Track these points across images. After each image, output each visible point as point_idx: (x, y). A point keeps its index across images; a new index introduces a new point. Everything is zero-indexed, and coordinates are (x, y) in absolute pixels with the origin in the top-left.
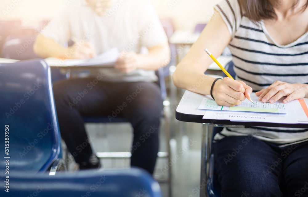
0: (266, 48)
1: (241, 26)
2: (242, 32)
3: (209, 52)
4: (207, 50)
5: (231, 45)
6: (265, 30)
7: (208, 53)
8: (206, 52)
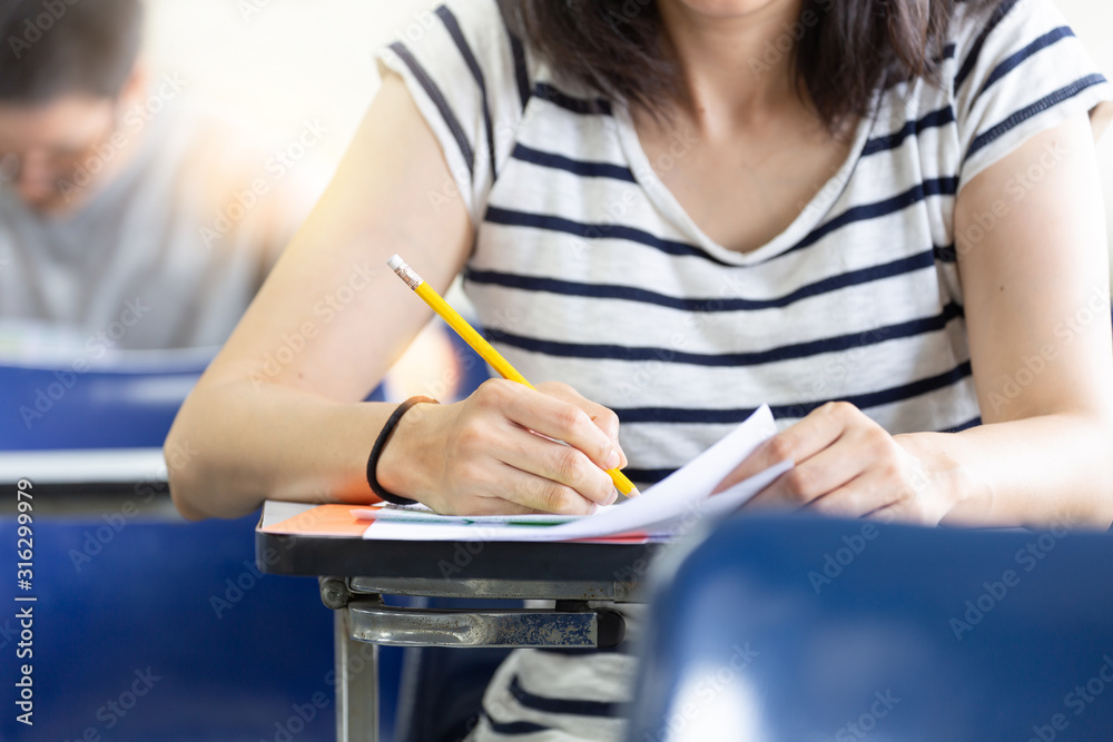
0: (653, 270)
1: (521, 153)
2: (525, 188)
3: (411, 274)
4: (398, 261)
5: (478, 276)
6: (641, 167)
7: (407, 280)
8: (397, 271)
